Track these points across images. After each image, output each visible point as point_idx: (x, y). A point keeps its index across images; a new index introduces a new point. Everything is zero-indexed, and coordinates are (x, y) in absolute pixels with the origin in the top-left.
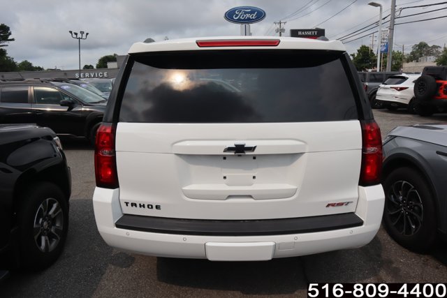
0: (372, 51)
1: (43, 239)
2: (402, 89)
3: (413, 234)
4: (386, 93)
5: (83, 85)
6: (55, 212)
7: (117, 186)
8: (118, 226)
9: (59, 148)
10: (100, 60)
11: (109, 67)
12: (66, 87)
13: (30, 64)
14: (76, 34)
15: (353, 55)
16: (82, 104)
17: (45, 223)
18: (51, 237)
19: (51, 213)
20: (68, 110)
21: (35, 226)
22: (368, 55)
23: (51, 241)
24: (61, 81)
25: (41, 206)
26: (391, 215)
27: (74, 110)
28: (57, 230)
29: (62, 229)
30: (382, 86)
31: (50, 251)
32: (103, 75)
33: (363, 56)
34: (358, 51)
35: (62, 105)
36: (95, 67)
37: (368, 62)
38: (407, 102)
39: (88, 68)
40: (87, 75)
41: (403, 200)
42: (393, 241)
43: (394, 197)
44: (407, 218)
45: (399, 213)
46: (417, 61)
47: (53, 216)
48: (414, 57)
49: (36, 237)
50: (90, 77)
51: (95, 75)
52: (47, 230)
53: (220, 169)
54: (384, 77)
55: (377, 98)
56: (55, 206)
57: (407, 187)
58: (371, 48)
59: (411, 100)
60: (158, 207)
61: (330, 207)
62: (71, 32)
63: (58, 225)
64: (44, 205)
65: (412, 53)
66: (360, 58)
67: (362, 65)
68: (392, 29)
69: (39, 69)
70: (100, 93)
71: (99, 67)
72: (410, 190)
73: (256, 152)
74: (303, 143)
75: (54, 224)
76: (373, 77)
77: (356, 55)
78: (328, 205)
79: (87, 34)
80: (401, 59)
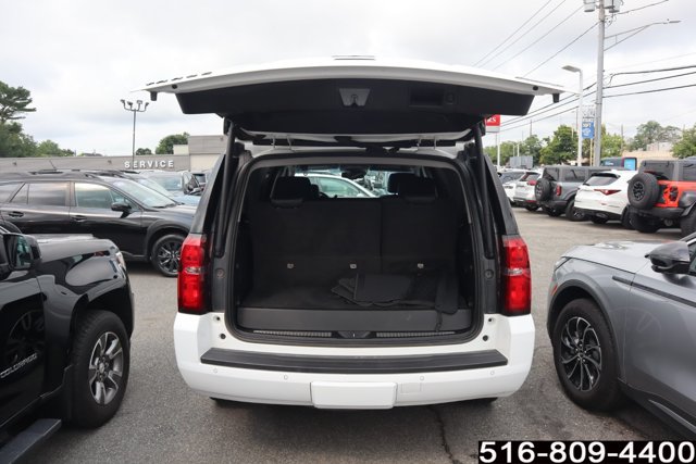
0: (575, 133)
1: (99, 385)
2: (611, 192)
3: (591, 388)
4: (589, 197)
5: (143, 181)
6: (114, 352)
8: (204, 361)
9: (121, 266)
10: (162, 142)
11: (175, 153)
12: (120, 184)
13: (56, 146)
14: (130, 104)
15: (547, 140)
16: (142, 208)
17: (102, 365)
18: (108, 384)
19: (109, 352)
20: (123, 217)
21: (91, 367)
22: (570, 140)
23: (107, 391)
24: (112, 174)
25: (99, 341)
26: (565, 365)
27: (129, 216)
28: (115, 376)
29: (120, 374)
30: (582, 187)
31: (106, 403)
32: (167, 163)
33: (563, 140)
34: (555, 133)
35: (114, 209)
36: (153, 152)
37: (570, 151)
38: (619, 212)
39: (142, 152)
40: (142, 163)
41: (580, 343)
42: (567, 400)
43: (570, 340)
44: (584, 369)
45: (575, 361)
46: (645, 150)
47: (111, 357)
48: (640, 144)
49: (91, 382)
50: (146, 167)
51: (153, 164)
52: (104, 375)
54: (587, 174)
55: (577, 205)
56: (114, 343)
57: (583, 325)
58: (574, 128)
59: (626, 209)
62: (123, 101)
63: (116, 369)
64: (103, 340)
65: (638, 137)
66: (558, 144)
67: (561, 155)
68: (599, 104)
69: (70, 153)
70: (167, 193)
71: (160, 152)
72: (586, 330)
75: (111, 368)
76: (571, 174)
77: (552, 140)
79: (147, 104)
80: (619, 146)
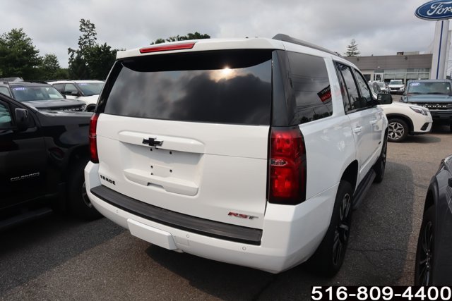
7: (98, 162)
8: (91, 191)
53: (148, 158)
60: (114, 183)
61: (233, 216)
73: (163, 147)
74: (201, 144)
78: (230, 214)
